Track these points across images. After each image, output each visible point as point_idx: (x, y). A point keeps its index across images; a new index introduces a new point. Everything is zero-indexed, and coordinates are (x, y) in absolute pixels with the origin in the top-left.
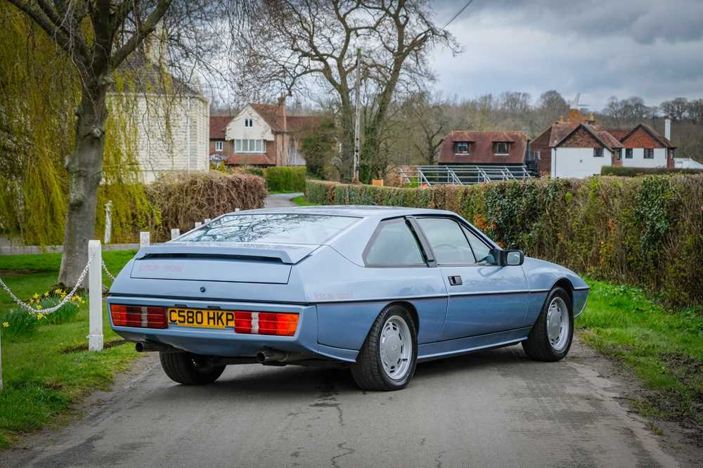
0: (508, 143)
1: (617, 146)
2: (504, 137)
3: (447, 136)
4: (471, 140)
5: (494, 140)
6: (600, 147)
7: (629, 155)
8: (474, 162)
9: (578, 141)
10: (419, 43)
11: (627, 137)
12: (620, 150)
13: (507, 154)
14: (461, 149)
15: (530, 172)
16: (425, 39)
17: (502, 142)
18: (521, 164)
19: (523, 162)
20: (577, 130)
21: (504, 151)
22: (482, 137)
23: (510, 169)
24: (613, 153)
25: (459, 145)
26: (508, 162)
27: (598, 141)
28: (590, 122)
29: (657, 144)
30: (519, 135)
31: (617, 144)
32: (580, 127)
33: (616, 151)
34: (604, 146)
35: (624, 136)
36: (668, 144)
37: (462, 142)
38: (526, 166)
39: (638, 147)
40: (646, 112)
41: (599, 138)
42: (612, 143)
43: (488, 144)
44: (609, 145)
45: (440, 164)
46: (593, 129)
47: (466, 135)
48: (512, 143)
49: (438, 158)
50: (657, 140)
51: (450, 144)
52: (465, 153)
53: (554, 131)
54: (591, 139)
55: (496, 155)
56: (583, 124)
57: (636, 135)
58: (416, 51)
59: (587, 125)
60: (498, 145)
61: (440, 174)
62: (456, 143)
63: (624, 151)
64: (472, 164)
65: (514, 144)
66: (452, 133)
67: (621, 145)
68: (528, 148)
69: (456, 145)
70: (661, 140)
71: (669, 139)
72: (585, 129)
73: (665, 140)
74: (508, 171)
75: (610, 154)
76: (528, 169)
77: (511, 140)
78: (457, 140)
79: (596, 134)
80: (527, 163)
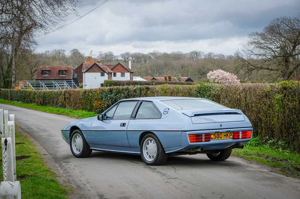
0: (65, 71)
1: (110, 72)
2: (64, 68)
3: (39, 68)
4: (50, 70)
5: (60, 70)
6: (103, 72)
7: (115, 75)
8: (51, 79)
9: (94, 70)
10: (29, 29)
11: (114, 68)
12: (111, 73)
13: (65, 76)
14: (45, 73)
15: (75, 83)
16: (32, 27)
17: (63, 70)
18: (71, 80)
19: (72, 78)
20: (93, 65)
21: (64, 74)
22: (54, 68)
23: (67, 82)
24: (108, 75)
25: (44, 72)
26: (65, 79)
27: (102, 70)
28: (98, 62)
29: (126, 71)
30: (70, 67)
31: (110, 71)
32: (95, 64)
33: (109, 74)
34: (105, 72)
35: (112, 68)
36: (130, 70)
37: (46, 71)
38: (73, 80)
39: (119, 72)
40: (114, 58)
41: (103, 69)
42: (108, 71)
43: (57, 71)
44: (107, 71)
45: (36, 80)
46: (100, 65)
47: (47, 67)
48: (67, 71)
49: (35, 77)
50: (126, 69)
51: (40, 72)
52: (47, 75)
53: (84, 66)
54: (99, 69)
55: (60, 76)
56: (96, 63)
57: (117, 67)
58: (28, 32)
59: (97, 63)
60: (61, 72)
61: (36, 84)
62: (43, 71)
63: (113, 74)
64: (50, 80)
65: (68, 71)
66: (41, 67)
67: (112, 71)
68: (73, 73)
69: (43, 72)
70: (128, 69)
71: (130, 69)
72: (97, 65)
73: (129, 69)
74: (66, 83)
75: (107, 75)
76: (74, 82)
77: (66, 69)
78: (44, 69)
79: (101, 67)
80: (74, 79)
